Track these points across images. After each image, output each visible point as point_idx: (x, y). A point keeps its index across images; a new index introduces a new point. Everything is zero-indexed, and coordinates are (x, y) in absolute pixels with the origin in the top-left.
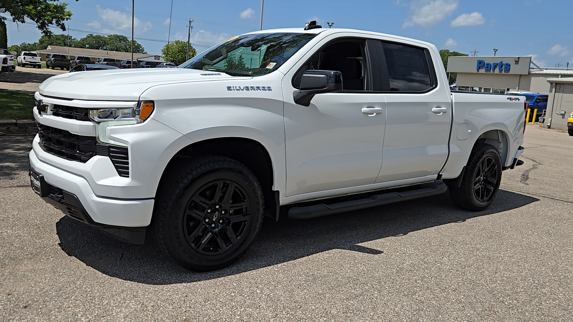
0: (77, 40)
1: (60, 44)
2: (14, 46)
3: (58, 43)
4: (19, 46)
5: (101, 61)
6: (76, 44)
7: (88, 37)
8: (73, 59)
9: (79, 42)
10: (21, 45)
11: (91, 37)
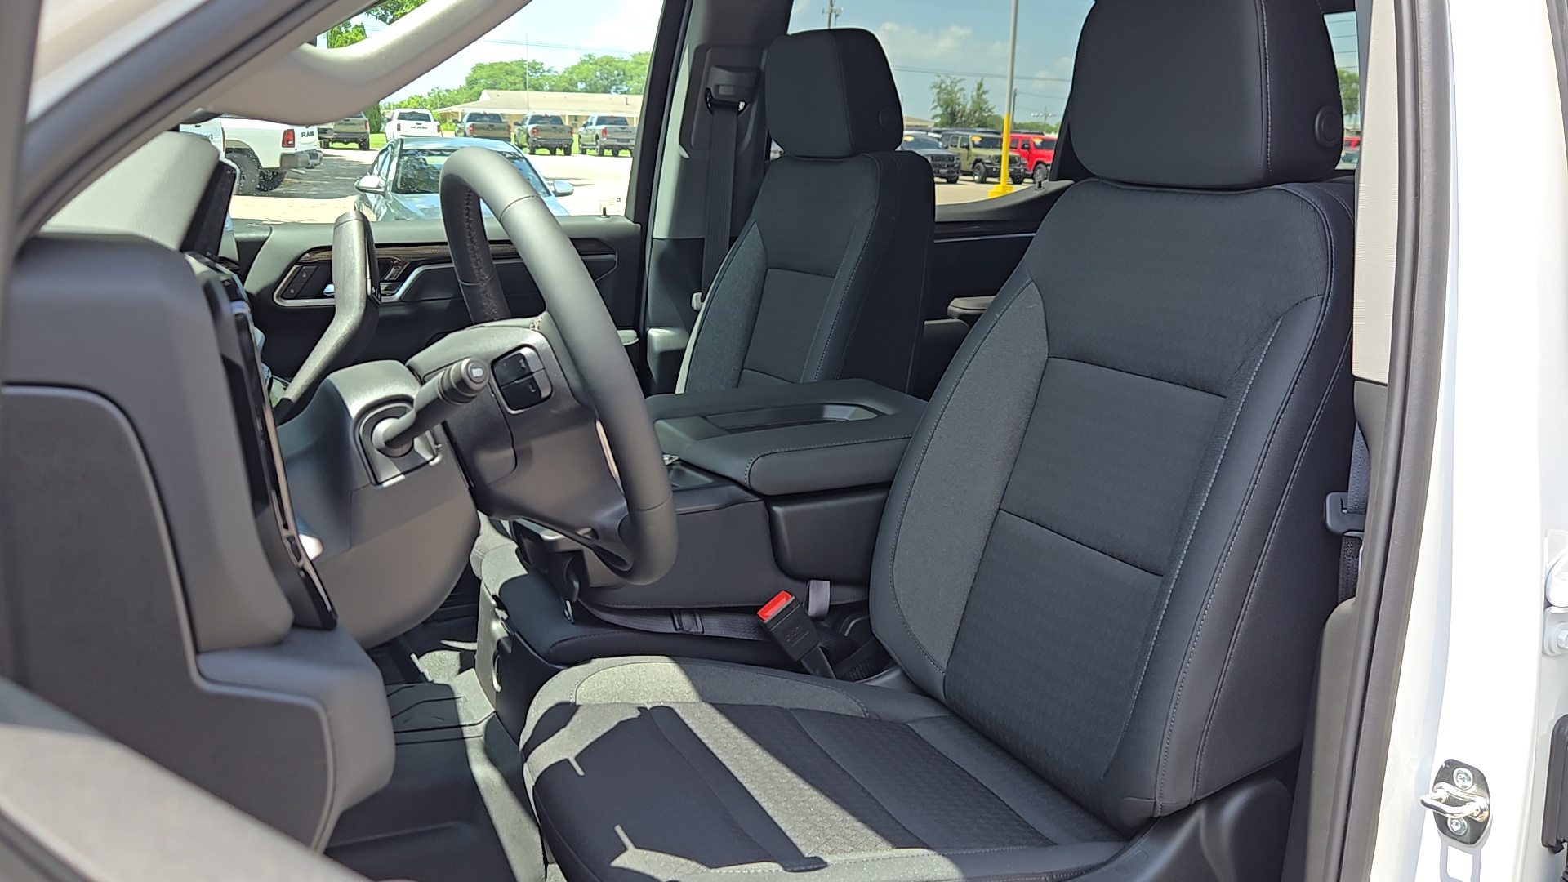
0: (556, 72)
1: (515, 84)
2: (413, 98)
3: (510, 83)
4: (426, 96)
5: (591, 124)
6: (553, 83)
7: (583, 62)
8: (520, 123)
9: (561, 77)
10: (429, 94)
11: (591, 62)
